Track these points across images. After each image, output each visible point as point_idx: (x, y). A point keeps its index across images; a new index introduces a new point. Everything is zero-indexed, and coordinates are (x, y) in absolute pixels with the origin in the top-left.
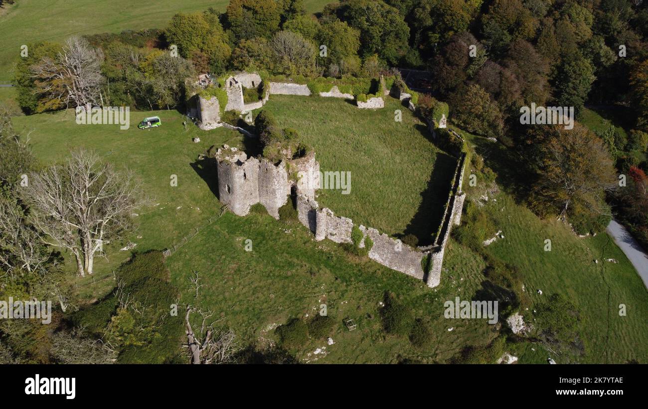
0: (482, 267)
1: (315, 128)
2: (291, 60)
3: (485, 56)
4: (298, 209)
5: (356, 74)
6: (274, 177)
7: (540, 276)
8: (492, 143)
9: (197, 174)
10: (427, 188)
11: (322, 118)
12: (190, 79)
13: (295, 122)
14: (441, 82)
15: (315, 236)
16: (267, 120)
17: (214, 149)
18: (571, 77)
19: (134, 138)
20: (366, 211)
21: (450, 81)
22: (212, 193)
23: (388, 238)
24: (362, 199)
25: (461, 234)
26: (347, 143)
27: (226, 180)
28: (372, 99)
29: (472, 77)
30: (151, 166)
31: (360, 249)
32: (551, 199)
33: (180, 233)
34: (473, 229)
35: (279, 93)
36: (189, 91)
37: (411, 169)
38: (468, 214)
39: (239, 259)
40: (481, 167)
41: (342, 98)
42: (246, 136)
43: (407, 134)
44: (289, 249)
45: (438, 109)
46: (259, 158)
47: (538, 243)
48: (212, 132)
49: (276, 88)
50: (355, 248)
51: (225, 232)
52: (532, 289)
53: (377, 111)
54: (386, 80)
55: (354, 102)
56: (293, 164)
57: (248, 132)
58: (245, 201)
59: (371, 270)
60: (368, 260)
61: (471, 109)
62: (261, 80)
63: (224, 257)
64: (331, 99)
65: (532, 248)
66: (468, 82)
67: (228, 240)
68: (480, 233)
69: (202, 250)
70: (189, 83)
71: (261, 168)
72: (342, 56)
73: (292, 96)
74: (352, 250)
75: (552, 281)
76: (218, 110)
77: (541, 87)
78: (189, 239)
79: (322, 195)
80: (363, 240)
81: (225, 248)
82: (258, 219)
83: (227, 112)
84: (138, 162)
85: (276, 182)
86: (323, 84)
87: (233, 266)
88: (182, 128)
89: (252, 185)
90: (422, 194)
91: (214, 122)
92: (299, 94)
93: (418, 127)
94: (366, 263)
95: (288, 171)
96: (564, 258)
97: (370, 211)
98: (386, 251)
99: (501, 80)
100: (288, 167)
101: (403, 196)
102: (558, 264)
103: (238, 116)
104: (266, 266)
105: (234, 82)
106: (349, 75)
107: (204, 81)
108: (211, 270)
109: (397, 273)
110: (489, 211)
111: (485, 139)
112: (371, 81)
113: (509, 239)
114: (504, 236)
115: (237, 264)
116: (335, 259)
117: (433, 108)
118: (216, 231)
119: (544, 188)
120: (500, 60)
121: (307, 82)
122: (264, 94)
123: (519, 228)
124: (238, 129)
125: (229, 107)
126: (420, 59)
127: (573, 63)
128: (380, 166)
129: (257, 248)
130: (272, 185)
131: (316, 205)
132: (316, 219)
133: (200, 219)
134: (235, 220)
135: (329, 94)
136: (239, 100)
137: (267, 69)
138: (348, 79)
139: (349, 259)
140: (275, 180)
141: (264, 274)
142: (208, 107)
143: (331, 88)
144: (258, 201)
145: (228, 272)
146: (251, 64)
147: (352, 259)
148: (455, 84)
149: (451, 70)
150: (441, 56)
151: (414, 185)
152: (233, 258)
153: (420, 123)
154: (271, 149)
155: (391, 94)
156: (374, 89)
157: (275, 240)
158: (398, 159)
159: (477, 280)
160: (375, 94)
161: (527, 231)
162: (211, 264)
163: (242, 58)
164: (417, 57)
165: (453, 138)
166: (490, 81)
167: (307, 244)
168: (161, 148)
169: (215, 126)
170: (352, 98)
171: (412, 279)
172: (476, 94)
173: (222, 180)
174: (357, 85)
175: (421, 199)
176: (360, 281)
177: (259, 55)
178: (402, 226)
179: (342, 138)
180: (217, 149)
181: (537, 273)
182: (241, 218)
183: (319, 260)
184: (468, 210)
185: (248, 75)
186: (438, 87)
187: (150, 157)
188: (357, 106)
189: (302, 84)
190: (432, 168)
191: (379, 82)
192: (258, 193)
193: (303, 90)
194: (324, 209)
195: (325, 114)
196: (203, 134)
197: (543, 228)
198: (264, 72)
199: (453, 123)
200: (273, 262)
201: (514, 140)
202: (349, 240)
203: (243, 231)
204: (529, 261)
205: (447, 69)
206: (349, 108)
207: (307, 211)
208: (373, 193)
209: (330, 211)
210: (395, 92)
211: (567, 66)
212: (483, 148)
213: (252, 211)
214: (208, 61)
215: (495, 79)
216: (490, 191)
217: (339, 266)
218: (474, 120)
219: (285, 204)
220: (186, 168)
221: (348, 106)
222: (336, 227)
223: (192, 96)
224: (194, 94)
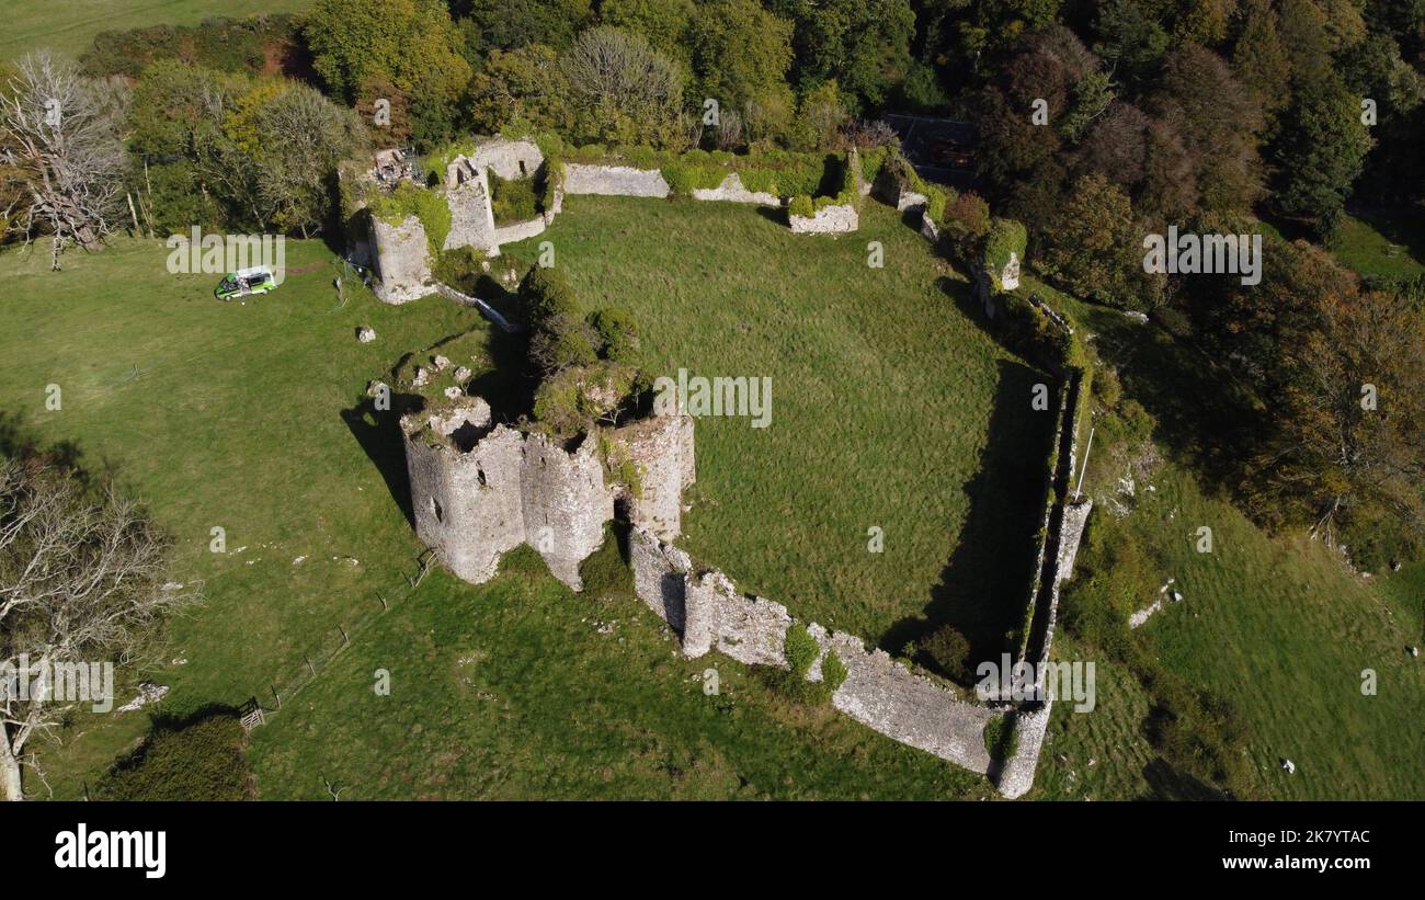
0: (1141, 713)
1: (681, 291)
2: (618, 106)
3: (1108, 89)
4: (634, 565)
5: (785, 138)
6: (563, 483)
7: (1283, 713)
8: (1137, 326)
9: (357, 445)
10: (979, 469)
11: (699, 261)
12: (351, 164)
13: (631, 275)
14: (996, 156)
15: (681, 642)
16: (549, 293)
17: (407, 370)
18: (1317, 141)
19: (199, 329)
20: (822, 549)
21: (1019, 154)
22: (397, 508)
23: (890, 663)
24: (809, 513)
25: (1080, 612)
26: (765, 336)
27: (430, 486)
28: (827, 210)
29: (1076, 142)
30: (233, 419)
31: (810, 683)
32: (1300, 490)
33: (297, 645)
34: (1108, 588)
35: (588, 191)
36: (349, 198)
37: (936, 413)
38: (1092, 545)
39: (464, 736)
40: (1116, 399)
41: (749, 205)
42: (495, 327)
43: (919, 306)
44: (608, 686)
45: (1001, 241)
46: (522, 426)
47: (1268, 610)
48: (408, 308)
49: (580, 179)
50: (794, 685)
51: (428, 637)
52: (1267, 757)
53: (839, 239)
54: (863, 156)
55: (780, 216)
56: (619, 440)
57: (501, 318)
58: (484, 545)
59: (842, 747)
60: (830, 715)
61: (1081, 237)
62: (541, 159)
63: (418, 728)
64: (724, 207)
65: (1256, 627)
66: (1064, 155)
67: (434, 669)
68: (1123, 596)
69: (357, 704)
70: (350, 174)
71: (529, 454)
72: (749, 88)
73: (621, 199)
74: (788, 689)
75: (1314, 724)
76: (423, 250)
77: (1241, 166)
78: (321, 666)
79: (701, 505)
80: (817, 662)
81: (425, 695)
82: (521, 591)
83: (451, 253)
84: (201, 407)
85: (571, 495)
86: (700, 169)
87: (444, 757)
88: (332, 297)
89: (503, 498)
90: (967, 488)
91: (413, 281)
92: (641, 192)
93: (946, 285)
94: (827, 725)
95: (606, 460)
96: (1335, 649)
97: (833, 548)
98: (884, 695)
99: (1147, 152)
100: (604, 449)
101: (919, 496)
102: (1324, 672)
103: (478, 264)
104: (541, 751)
105: (467, 173)
106: (769, 143)
107: (389, 169)
108: (380, 774)
109: (913, 753)
110: (1142, 527)
111: (1118, 315)
112: (824, 162)
113: (1194, 604)
114: (1181, 593)
115: (456, 749)
116: (737, 713)
117: (986, 237)
118: (400, 639)
119: (1284, 460)
120: (1140, 97)
121: (660, 163)
122: (547, 197)
123: (1217, 567)
124: (477, 305)
125: (453, 241)
126: (938, 90)
127: (1322, 106)
128: (855, 406)
129: (517, 687)
130: (559, 503)
131: (685, 561)
132: (684, 602)
133: (359, 596)
134: (458, 597)
135: (717, 194)
136: (480, 221)
137: (556, 127)
138: (766, 154)
139: (777, 714)
140: (567, 490)
141: (535, 779)
142: (398, 243)
143: (722, 177)
144: (523, 540)
145: (428, 782)
146: (516, 117)
147: (787, 715)
148: (1032, 161)
149: (1024, 125)
150: (995, 89)
151: (946, 461)
152: (447, 730)
153: (952, 274)
154: (556, 395)
155: (874, 194)
156: (832, 184)
157: (568, 655)
158: (899, 379)
159: (1131, 763)
160: (834, 197)
161: (1239, 577)
162: (379, 756)
163: (492, 99)
164: (929, 84)
165: (1043, 325)
166: (1118, 152)
167: (661, 670)
168: (268, 359)
169: (417, 292)
170: (776, 203)
171: (956, 773)
172: (1097, 198)
173: (418, 482)
174: (789, 171)
175: (966, 504)
176: (811, 787)
177: (536, 93)
178: (921, 593)
179: (752, 323)
180: (417, 369)
181: (1274, 703)
182: (475, 590)
183: (695, 719)
184: (1093, 533)
185: (507, 147)
186: (987, 167)
187: (235, 391)
188: (790, 226)
189: (648, 168)
190: (991, 407)
191: (846, 163)
192: (521, 517)
193: (650, 184)
194: (707, 578)
195: (707, 248)
196: (386, 316)
197: (1276, 563)
198: (551, 136)
199: (1036, 272)
200: (563, 735)
201: (1194, 320)
202: (779, 659)
203: (478, 632)
204: (1252, 666)
205: (1011, 122)
206: (768, 233)
207: (660, 574)
208: (838, 492)
209: (724, 582)
210: (885, 188)
211: (1306, 113)
212: (1115, 341)
213: (506, 567)
214: (408, 106)
215: (1132, 150)
216: (1137, 461)
217: (749, 738)
218: (1089, 264)
219: (596, 549)
220: (330, 426)
221: (766, 227)
222: (742, 623)
223: (356, 210)
224: (362, 205)
